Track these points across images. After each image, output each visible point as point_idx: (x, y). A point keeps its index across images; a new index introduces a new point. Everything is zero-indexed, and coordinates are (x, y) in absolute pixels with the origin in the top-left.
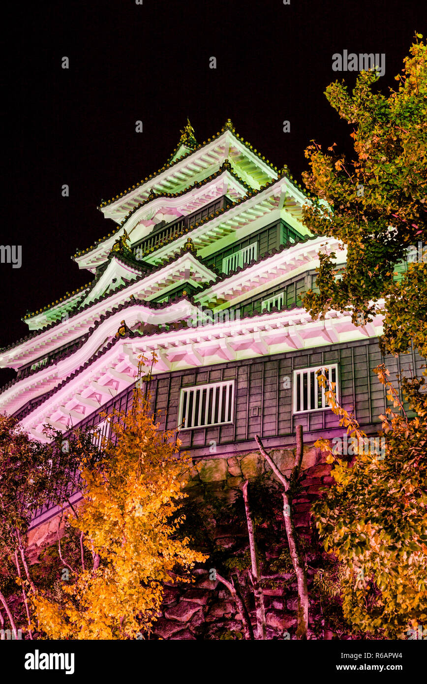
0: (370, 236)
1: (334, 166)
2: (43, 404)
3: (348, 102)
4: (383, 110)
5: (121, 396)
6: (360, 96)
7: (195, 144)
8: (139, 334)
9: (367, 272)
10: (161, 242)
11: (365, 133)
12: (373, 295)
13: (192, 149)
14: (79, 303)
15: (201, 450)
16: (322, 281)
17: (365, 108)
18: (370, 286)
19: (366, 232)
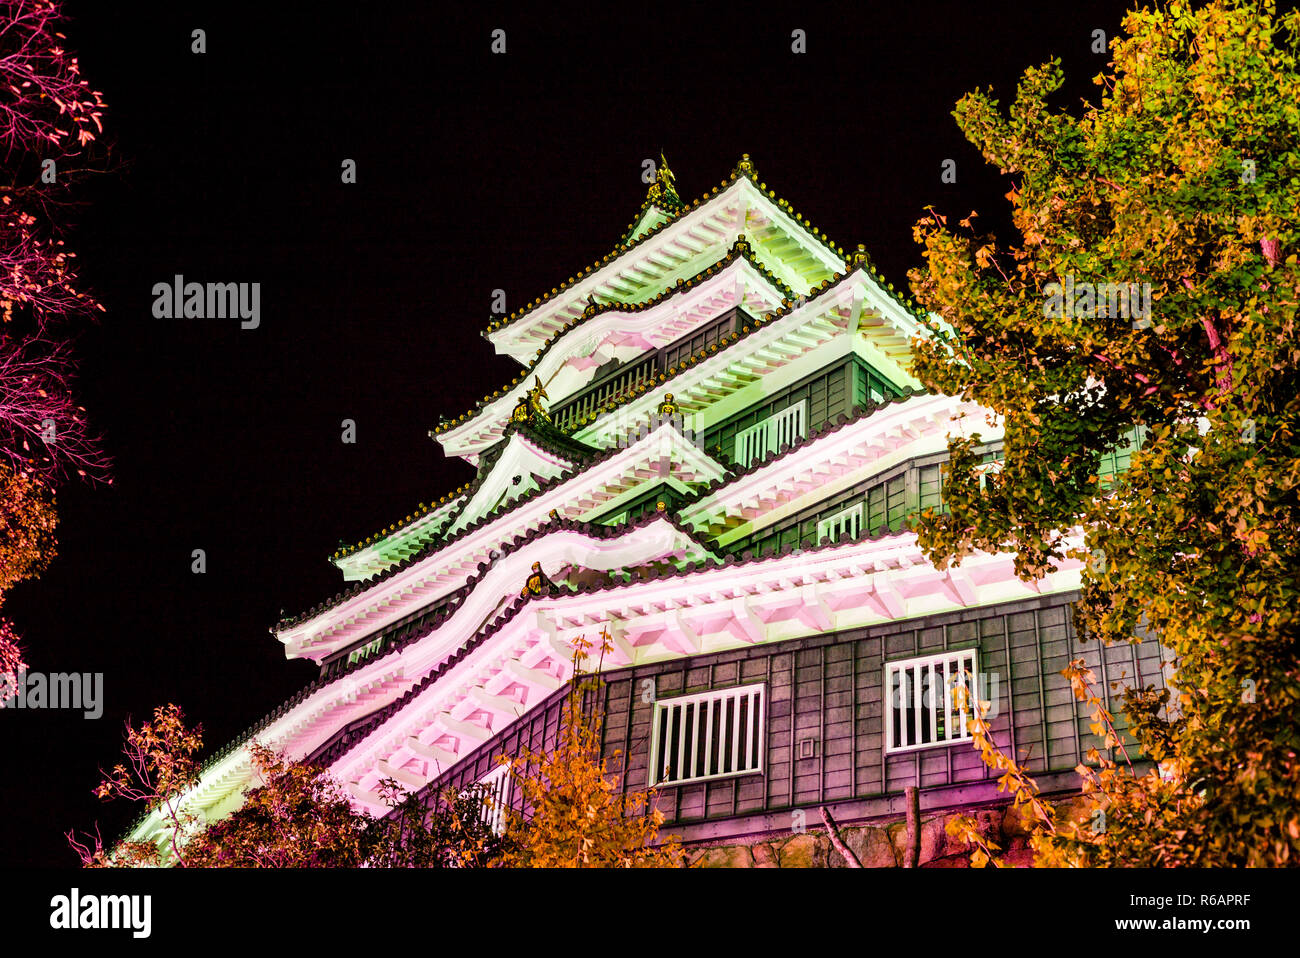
0: (1051, 398)
1: (973, 259)
2: (374, 734)
3: (1000, 130)
4: (1071, 147)
5: (533, 716)
6: (1026, 119)
7: (677, 205)
8: (570, 591)
9: (1046, 472)
10: (610, 400)
11: (1037, 193)
12: (1060, 519)
13: (670, 214)
14: (446, 526)
15: (698, 827)
16: (955, 492)
17: (1036, 143)
18: (1052, 501)
19: (1041, 390)
